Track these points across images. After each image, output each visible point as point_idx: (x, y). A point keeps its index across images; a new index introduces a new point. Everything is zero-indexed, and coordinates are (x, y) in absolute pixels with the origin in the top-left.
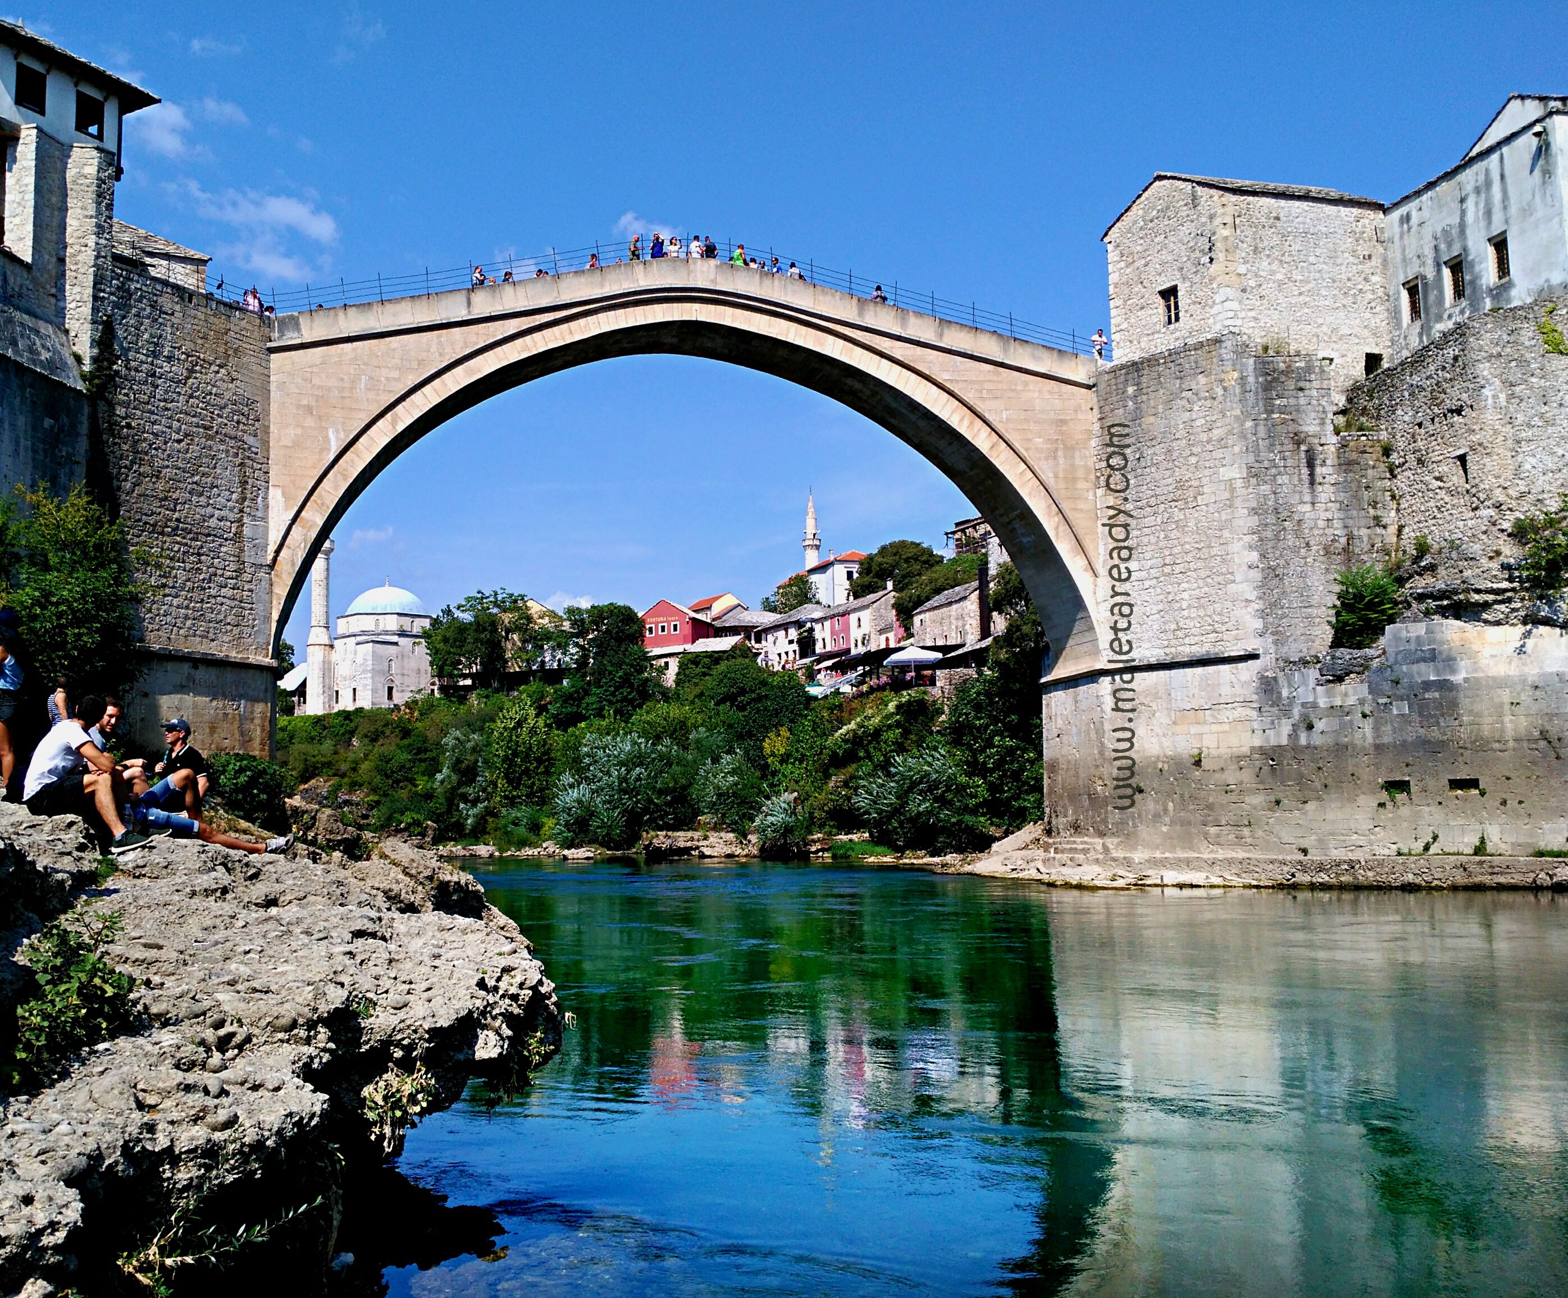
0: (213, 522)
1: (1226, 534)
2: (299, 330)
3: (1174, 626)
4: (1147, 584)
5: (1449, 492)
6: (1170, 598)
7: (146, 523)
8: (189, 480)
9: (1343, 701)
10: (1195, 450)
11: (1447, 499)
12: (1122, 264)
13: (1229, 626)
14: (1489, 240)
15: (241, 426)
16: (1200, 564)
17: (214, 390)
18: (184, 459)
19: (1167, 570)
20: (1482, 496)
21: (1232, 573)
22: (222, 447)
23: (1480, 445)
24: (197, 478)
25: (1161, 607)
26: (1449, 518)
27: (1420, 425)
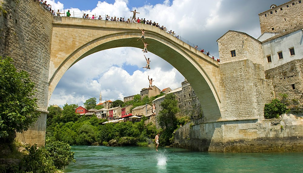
0: (35, 67)
1: (250, 96)
2: (61, 20)
3: (239, 113)
4: (232, 105)
5: (289, 91)
6: (238, 108)
7: (15, 63)
8: (29, 53)
9: (277, 128)
10: (242, 80)
11: (289, 92)
12: (222, 46)
13: (252, 113)
14: (289, 49)
15: (44, 42)
16: (244, 101)
17: (39, 29)
18: (29, 46)
19: (237, 102)
20: (299, 92)
21: (252, 103)
22: (39, 46)
23: (298, 82)
24: (32, 53)
25: (236, 109)
26: (290, 95)
27: (281, 79)
